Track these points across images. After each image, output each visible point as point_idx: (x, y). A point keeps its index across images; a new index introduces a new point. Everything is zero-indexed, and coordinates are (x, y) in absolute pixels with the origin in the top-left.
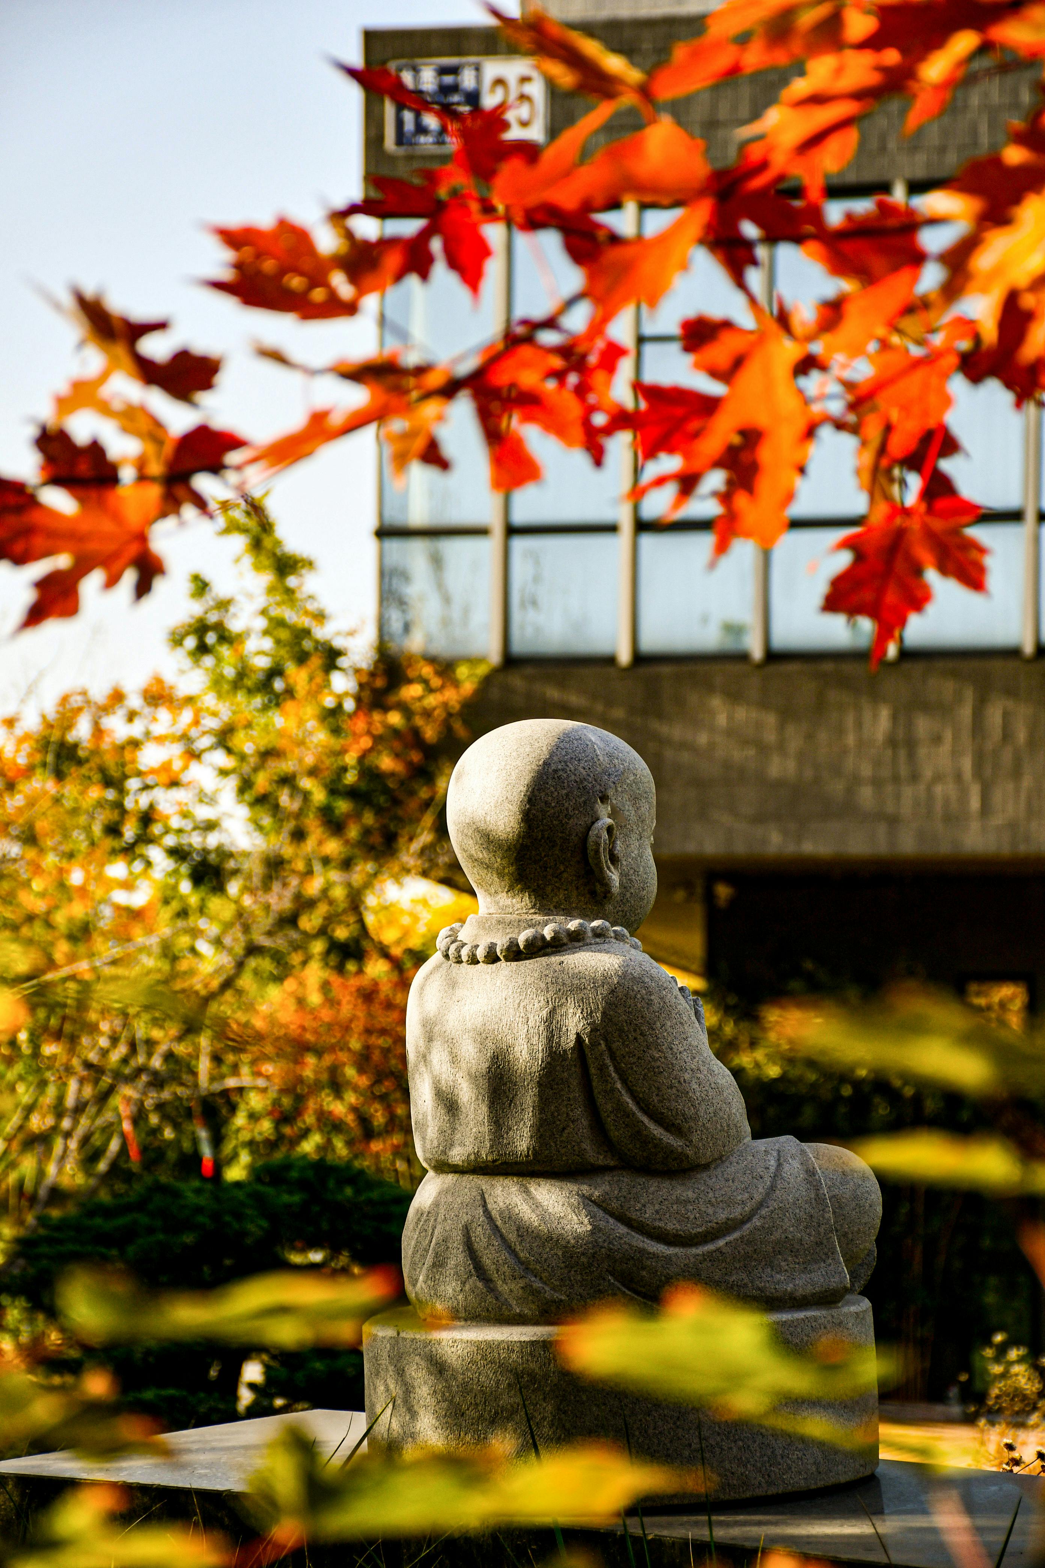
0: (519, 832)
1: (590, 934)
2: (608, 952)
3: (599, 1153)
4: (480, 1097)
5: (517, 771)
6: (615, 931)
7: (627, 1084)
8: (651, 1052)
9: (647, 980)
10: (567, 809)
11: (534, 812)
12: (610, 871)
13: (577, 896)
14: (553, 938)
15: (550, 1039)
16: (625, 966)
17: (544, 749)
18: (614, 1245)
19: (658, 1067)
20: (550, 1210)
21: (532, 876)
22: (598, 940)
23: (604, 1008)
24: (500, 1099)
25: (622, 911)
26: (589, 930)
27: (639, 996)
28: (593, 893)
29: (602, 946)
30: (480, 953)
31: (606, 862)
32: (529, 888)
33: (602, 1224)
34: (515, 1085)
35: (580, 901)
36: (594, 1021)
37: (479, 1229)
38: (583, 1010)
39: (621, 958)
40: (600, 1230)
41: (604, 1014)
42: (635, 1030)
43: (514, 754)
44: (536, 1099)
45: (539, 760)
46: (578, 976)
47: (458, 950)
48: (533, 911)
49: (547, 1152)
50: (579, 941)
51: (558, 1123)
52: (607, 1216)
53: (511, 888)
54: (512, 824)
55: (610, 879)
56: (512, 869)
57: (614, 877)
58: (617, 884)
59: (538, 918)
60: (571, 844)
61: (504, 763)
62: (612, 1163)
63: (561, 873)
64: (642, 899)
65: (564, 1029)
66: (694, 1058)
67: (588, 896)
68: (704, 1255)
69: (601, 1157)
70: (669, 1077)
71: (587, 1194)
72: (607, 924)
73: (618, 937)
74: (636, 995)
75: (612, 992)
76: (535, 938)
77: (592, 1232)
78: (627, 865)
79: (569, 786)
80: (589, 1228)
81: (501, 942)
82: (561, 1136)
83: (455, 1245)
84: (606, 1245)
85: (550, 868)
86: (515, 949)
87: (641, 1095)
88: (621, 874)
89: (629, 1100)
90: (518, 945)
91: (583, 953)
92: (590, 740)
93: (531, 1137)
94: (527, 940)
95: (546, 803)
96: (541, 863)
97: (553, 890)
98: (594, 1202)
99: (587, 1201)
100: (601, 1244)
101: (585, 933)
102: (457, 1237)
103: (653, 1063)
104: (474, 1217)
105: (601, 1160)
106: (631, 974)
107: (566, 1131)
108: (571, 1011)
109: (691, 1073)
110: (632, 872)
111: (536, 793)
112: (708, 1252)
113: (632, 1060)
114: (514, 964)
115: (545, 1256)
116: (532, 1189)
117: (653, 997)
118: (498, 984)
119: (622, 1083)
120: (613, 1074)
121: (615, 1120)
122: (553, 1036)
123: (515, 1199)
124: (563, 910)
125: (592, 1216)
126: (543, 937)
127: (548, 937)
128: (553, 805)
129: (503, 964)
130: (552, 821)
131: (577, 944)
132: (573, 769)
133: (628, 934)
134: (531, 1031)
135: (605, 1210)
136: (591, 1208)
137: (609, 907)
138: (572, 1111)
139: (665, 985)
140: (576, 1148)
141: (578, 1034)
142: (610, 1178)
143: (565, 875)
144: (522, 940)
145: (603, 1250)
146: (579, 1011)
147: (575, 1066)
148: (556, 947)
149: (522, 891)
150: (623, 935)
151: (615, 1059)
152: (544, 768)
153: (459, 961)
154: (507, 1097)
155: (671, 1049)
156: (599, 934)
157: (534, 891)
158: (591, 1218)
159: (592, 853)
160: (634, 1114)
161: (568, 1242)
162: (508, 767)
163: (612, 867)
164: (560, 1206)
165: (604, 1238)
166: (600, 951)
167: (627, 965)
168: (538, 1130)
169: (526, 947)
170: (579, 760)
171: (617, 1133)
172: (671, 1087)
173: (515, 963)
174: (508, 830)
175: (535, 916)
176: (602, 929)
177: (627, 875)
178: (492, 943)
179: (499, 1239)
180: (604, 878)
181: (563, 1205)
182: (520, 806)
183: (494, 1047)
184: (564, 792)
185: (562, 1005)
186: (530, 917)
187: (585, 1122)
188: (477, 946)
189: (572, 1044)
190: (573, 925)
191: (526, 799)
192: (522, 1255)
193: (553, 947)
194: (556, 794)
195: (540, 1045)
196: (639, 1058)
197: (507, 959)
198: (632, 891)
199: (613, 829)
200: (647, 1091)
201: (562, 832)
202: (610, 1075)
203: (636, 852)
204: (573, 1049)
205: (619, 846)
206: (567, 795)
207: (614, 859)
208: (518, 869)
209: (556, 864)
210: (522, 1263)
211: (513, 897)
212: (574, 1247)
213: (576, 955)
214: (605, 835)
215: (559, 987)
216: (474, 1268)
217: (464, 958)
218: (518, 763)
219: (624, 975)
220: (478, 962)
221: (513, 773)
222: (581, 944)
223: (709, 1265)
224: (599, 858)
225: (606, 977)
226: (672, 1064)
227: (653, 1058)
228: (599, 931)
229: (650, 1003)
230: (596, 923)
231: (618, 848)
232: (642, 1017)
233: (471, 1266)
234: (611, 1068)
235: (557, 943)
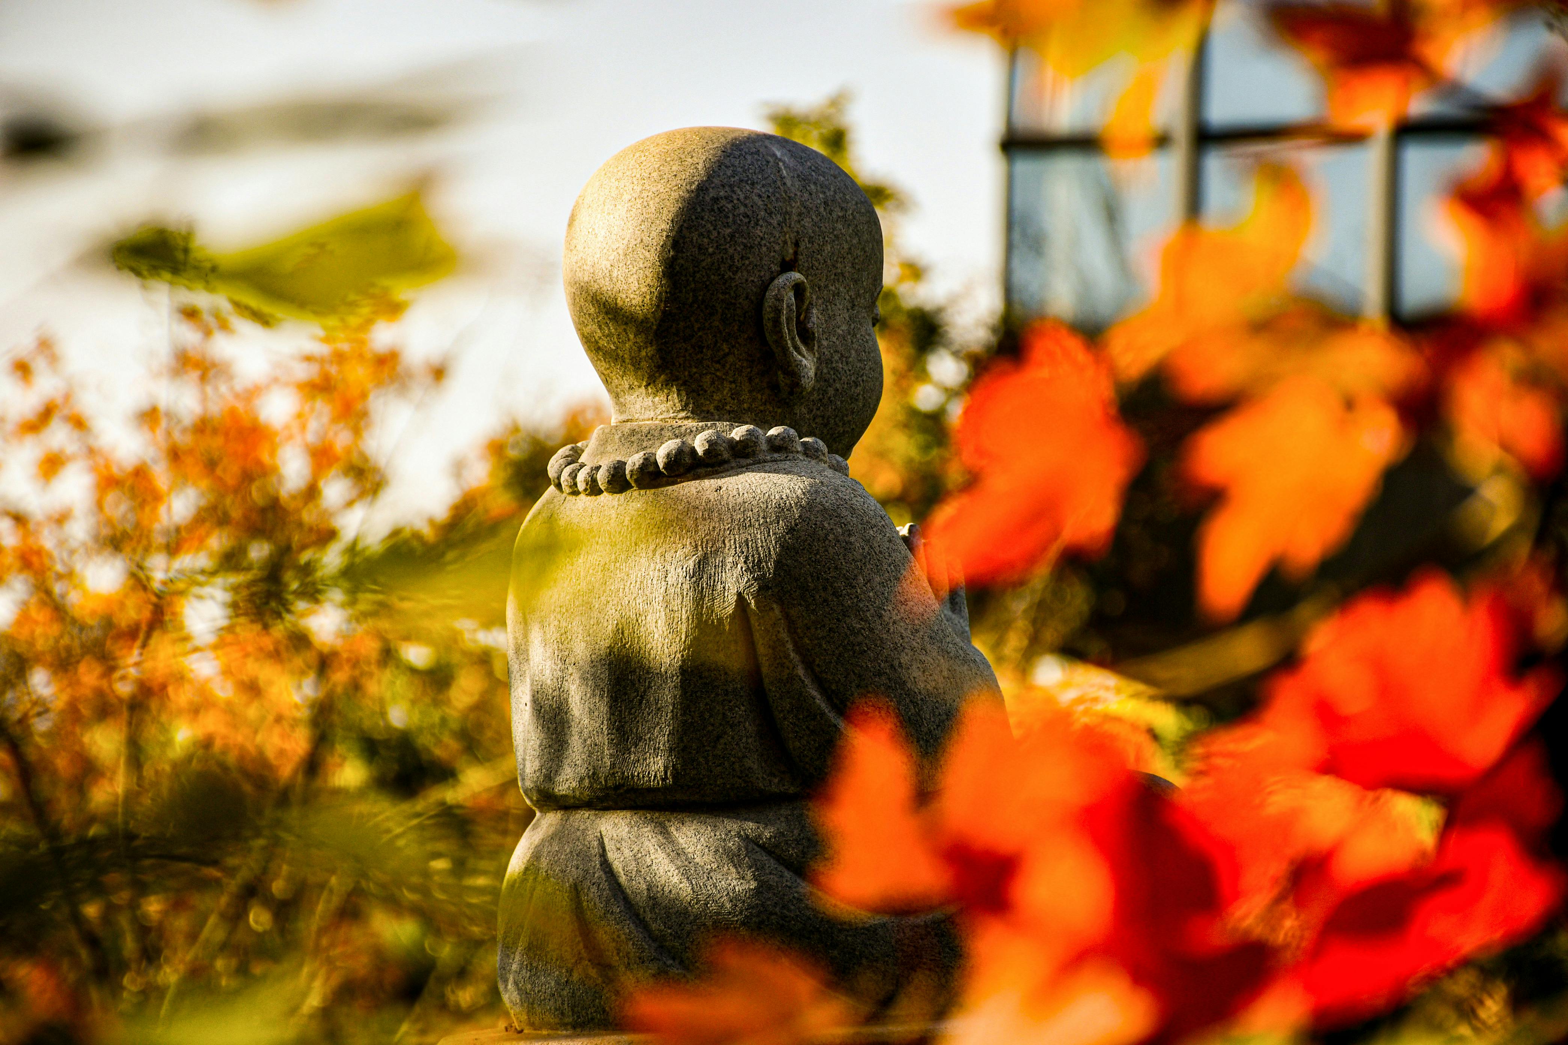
0: (660, 293)
1: (764, 447)
2: (788, 472)
3: (772, 774)
4: (597, 692)
5: (657, 199)
6: (804, 444)
7: (813, 670)
8: (848, 620)
9: (845, 513)
10: (732, 257)
11: (681, 261)
12: (800, 353)
13: (750, 392)
14: (706, 452)
15: (699, 601)
16: (813, 492)
17: (700, 167)
18: (790, 911)
19: (860, 644)
20: (697, 860)
21: (681, 360)
22: (776, 455)
23: (779, 555)
24: (625, 694)
25: (823, 417)
26: (762, 439)
27: (831, 537)
28: (774, 387)
29: (781, 465)
30: (602, 477)
31: (793, 339)
32: (677, 379)
33: (773, 879)
34: (648, 673)
35: (754, 400)
36: (764, 575)
37: (594, 889)
38: (747, 557)
39: (807, 481)
40: (770, 888)
41: (778, 563)
42: (825, 589)
43: (655, 174)
44: (678, 692)
45: (691, 183)
46: (743, 507)
47: (573, 476)
48: (683, 414)
49: (694, 772)
50: (747, 456)
51: (710, 728)
52: (781, 868)
53: (651, 381)
54: (649, 281)
55: (799, 364)
56: (650, 350)
57: (805, 362)
58: (812, 373)
59: (691, 424)
60: (739, 312)
61: (638, 189)
62: (792, 790)
63: (726, 355)
64: (854, 399)
65: (719, 587)
66: (917, 631)
67: (767, 392)
68: (926, 926)
69: (776, 780)
70: (876, 659)
71: (752, 835)
72: (792, 432)
73: (809, 452)
74: (827, 535)
75: (791, 530)
76: (680, 452)
77: (758, 891)
78: (829, 347)
79: (734, 222)
80: (753, 885)
81: (634, 460)
82: (714, 747)
83: (559, 913)
84: (777, 910)
85: (708, 347)
86: (651, 469)
87: (834, 687)
88: (819, 359)
89: (814, 693)
90: (656, 463)
91: (751, 474)
92: (774, 155)
93: (671, 750)
94: (668, 455)
95: (700, 248)
96: (694, 340)
97: (713, 383)
98: (762, 847)
99: (751, 846)
100: (770, 908)
101: (756, 443)
102: (563, 901)
103: (852, 638)
104: (587, 872)
105: (775, 786)
106: (821, 503)
107: (722, 741)
108: (731, 559)
109: (911, 653)
110: (836, 357)
111: (685, 232)
112: (934, 922)
113: (821, 633)
114: (650, 492)
115: (688, 927)
116: (673, 829)
117: (852, 539)
118: (626, 523)
119: (806, 669)
120: (792, 655)
121: (794, 724)
122: (702, 598)
123: (647, 843)
124: (729, 412)
125: (758, 869)
126: (693, 451)
127: (700, 451)
128: (711, 250)
129: (634, 493)
130: (709, 277)
131: (744, 462)
132: (742, 197)
133: (825, 449)
134: (671, 590)
135: (779, 860)
136: (758, 856)
137: (801, 410)
138: (731, 710)
139: (873, 522)
140: (737, 766)
141: (739, 594)
142: (789, 812)
143: (731, 359)
144: (661, 455)
145: (773, 917)
146: (742, 560)
147: (736, 642)
148: (712, 466)
149: (667, 384)
150: (817, 450)
151: (795, 632)
152: (698, 196)
153: (576, 493)
154: (637, 691)
155: (880, 617)
156: (779, 447)
157: (685, 383)
158: (757, 870)
159: (769, 325)
160: (823, 714)
161: (723, 905)
162: (645, 194)
163: (803, 349)
164: (711, 853)
165: (776, 899)
166: (776, 471)
167: (816, 492)
168: (681, 739)
169: (667, 466)
170: (753, 184)
171: (797, 744)
172: (880, 674)
173: (653, 491)
174: (644, 289)
175: (686, 422)
176: (783, 439)
177: (829, 361)
178: (619, 462)
179: (622, 903)
180: (789, 364)
181: (717, 851)
182: (661, 253)
183: (617, 616)
184: (729, 231)
185: (717, 551)
186: (680, 423)
187: (750, 727)
188: (598, 468)
189: (730, 610)
190: (738, 433)
191: (669, 243)
192: (654, 926)
193: (707, 465)
194: (715, 233)
195: (684, 612)
196: (830, 630)
197: (641, 487)
198: (838, 386)
199: (804, 290)
200: (843, 680)
201: (724, 293)
202: (787, 656)
203: (844, 327)
204: (733, 616)
205: (816, 317)
206: (732, 236)
207: (807, 337)
208: (659, 350)
209: (716, 342)
210: (654, 940)
211: (655, 395)
212: (730, 913)
213: (740, 476)
214: (790, 297)
215: (712, 524)
216: (586, 947)
217: (581, 486)
218: (660, 187)
219: (810, 506)
220: (600, 492)
221: (651, 203)
222: (749, 461)
223: (935, 941)
224: (780, 332)
225: (782, 510)
226: (881, 639)
227: (852, 630)
228: (777, 442)
229: (848, 547)
230: (774, 431)
231: (814, 319)
232: (836, 568)
233: (581, 945)
234: (790, 646)
235: (714, 460)
